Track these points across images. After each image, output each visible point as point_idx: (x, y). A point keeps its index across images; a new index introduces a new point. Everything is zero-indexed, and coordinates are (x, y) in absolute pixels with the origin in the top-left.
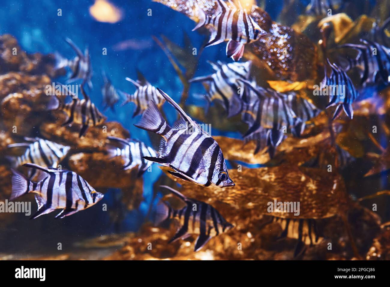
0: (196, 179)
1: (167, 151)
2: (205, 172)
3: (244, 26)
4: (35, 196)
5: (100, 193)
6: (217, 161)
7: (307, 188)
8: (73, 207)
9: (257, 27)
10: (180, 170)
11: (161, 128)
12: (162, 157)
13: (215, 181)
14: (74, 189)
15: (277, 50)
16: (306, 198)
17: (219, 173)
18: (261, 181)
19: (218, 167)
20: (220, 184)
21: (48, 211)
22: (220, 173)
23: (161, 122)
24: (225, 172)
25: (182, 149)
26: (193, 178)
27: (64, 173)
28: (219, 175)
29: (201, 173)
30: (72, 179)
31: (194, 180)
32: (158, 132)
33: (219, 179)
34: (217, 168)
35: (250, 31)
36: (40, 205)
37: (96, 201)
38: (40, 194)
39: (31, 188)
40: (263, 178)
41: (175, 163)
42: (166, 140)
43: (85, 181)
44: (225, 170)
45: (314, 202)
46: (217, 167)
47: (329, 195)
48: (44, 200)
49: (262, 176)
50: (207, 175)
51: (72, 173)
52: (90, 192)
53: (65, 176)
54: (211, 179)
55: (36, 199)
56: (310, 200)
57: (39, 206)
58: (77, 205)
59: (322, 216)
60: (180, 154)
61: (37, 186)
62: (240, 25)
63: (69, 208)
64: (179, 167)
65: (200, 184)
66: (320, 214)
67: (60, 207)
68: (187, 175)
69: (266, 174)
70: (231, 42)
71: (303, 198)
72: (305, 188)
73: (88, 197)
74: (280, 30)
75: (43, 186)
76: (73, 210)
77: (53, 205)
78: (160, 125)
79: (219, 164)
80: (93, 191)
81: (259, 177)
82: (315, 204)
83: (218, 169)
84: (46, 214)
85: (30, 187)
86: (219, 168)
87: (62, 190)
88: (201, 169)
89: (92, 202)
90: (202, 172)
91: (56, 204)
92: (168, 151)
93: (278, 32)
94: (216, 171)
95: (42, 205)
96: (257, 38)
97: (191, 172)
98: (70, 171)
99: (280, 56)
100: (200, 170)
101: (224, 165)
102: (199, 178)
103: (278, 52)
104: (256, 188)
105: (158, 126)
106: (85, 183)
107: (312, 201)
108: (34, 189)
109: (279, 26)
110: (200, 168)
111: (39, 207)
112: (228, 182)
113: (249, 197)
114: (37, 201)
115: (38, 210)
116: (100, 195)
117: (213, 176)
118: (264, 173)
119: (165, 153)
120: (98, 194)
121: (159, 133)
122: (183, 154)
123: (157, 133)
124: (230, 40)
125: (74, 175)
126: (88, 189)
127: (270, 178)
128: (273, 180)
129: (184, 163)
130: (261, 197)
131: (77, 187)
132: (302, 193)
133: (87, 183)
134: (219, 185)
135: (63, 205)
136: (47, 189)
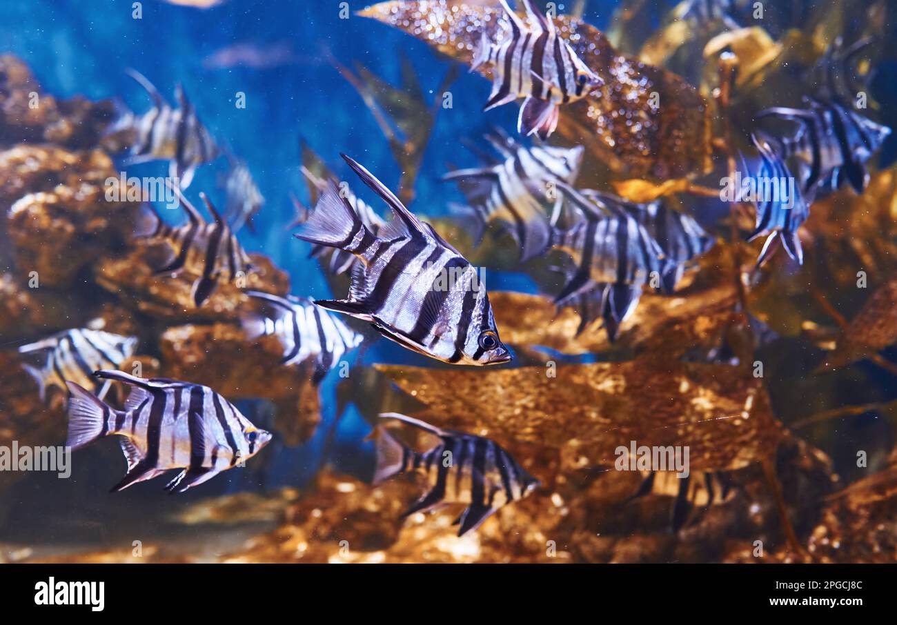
0: (432, 346)
1: (368, 287)
2: (450, 331)
3: (556, 67)
4: (121, 442)
5: (264, 431)
6: (476, 308)
7: (693, 407)
8: (207, 463)
9: (583, 69)
10: (397, 326)
11: (353, 238)
12: (357, 300)
13: (471, 351)
14: (207, 424)
15: (626, 113)
16: (690, 428)
17: (479, 334)
18: (595, 394)
19: (478, 320)
20: (482, 357)
21: (149, 475)
22: (482, 333)
23: (353, 225)
24: (492, 331)
25: (401, 284)
26: (423, 345)
27: (184, 390)
28: (480, 337)
29: (441, 334)
30: (202, 403)
31: (427, 349)
32: (348, 246)
33: (480, 347)
34: (475, 324)
35: (569, 78)
36: (133, 462)
37: (256, 450)
38: (132, 438)
39: (112, 423)
40: (600, 387)
41: (386, 315)
42: (365, 263)
43: (232, 405)
44: (492, 327)
45: (708, 436)
46: (476, 321)
47: (738, 422)
48: (140, 450)
49: (598, 383)
50: (455, 339)
51: (201, 388)
52: (242, 430)
53: (186, 397)
54: (463, 347)
55: (124, 448)
56: (699, 432)
57: (129, 463)
58: (214, 458)
59: (724, 465)
60: (397, 294)
61: (126, 420)
62: (548, 66)
63: (196, 468)
64: (394, 322)
65: (439, 357)
66: (719, 462)
67: (177, 465)
68: (411, 339)
69: (607, 376)
70: (531, 101)
71: (685, 429)
72: (687, 406)
73: (240, 442)
74: (631, 69)
75: (139, 420)
76: (206, 470)
77: (160, 461)
78: (350, 231)
79: (480, 315)
80: (250, 427)
81: (592, 383)
82: (711, 440)
83: (478, 325)
84: (146, 480)
85: (108, 422)
86: (480, 322)
87: (181, 429)
88: (441, 325)
89: (248, 453)
90: (443, 332)
91: (169, 458)
92: (371, 287)
93: (627, 73)
94: (474, 330)
95: (137, 462)
96: (584, 94)
97: (419, 333)
98: (198, 385)
99: (632, 125)
100: (438, 328)
101: (490, 317)
102: (437, 346)
103: (629, 115)
104: (586, 408)
105: (348, 233)
106: (230, 410)
107: (704, 434)
108: (119, 427)
109: (627, 61)
110: (440, 323)
111: (131, 465)
112: (498, 353)
113: (572, 427)
114: (126, 454)
115: (128, 473)
116: (265, 435)
117: (467, 339)
118: (603, 375)
119: (363, 291)
120: (259, 434)
121: (349, 248)
122: (403, 293)
123: (345, 249)
124: (529, 96)
125: (207, 393)
126: (238, 422)
127: (616, 387)
128: (621, 390)
129: (404, 312)
130: (597, 427)
131: (214, 418)
132: (682, 419)
133: (236, 410)
134: (480, 359)
135: (183, 460)
136: (147, 425)
